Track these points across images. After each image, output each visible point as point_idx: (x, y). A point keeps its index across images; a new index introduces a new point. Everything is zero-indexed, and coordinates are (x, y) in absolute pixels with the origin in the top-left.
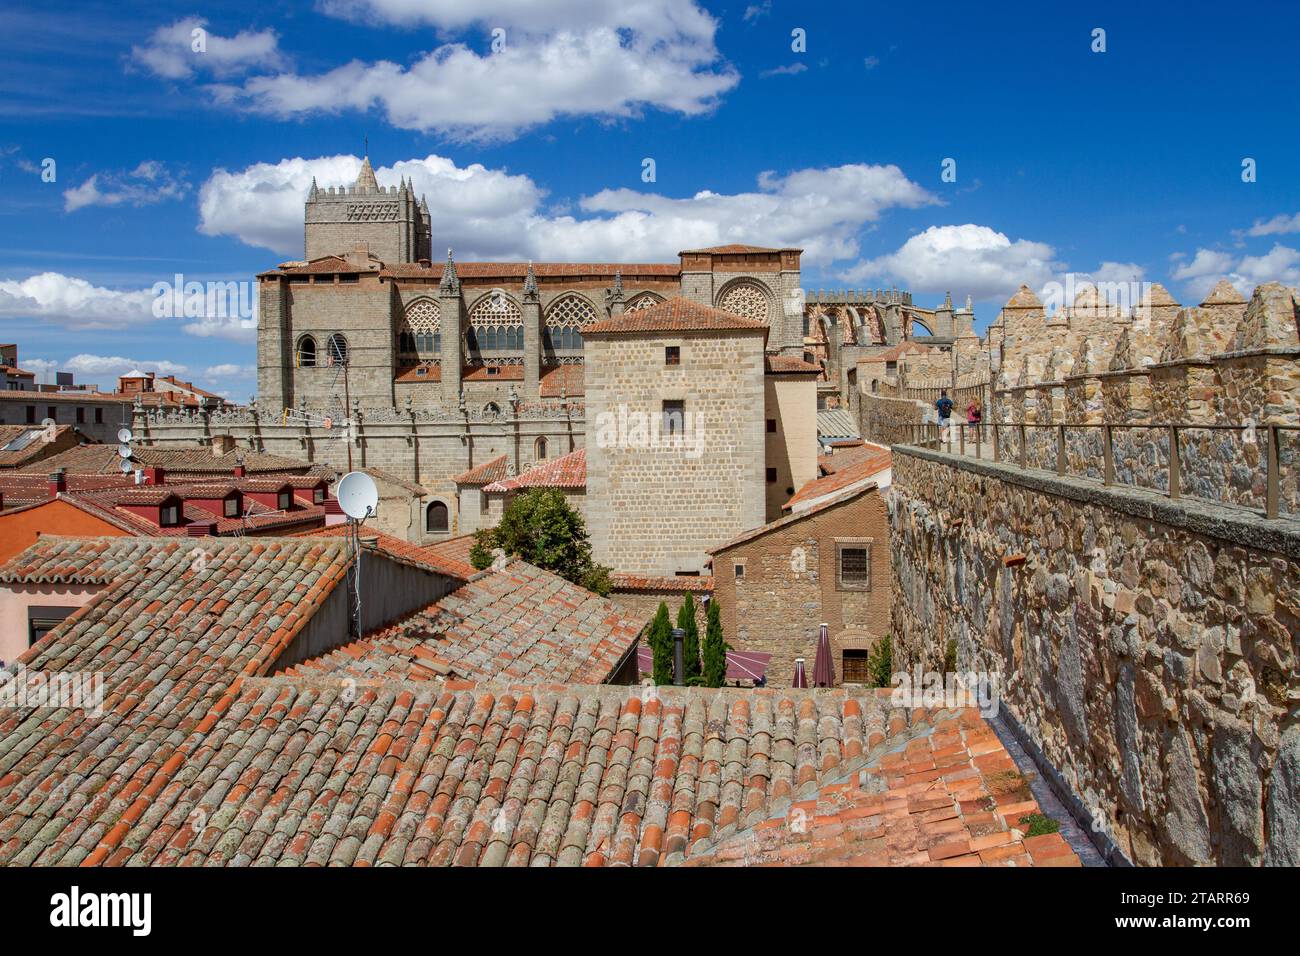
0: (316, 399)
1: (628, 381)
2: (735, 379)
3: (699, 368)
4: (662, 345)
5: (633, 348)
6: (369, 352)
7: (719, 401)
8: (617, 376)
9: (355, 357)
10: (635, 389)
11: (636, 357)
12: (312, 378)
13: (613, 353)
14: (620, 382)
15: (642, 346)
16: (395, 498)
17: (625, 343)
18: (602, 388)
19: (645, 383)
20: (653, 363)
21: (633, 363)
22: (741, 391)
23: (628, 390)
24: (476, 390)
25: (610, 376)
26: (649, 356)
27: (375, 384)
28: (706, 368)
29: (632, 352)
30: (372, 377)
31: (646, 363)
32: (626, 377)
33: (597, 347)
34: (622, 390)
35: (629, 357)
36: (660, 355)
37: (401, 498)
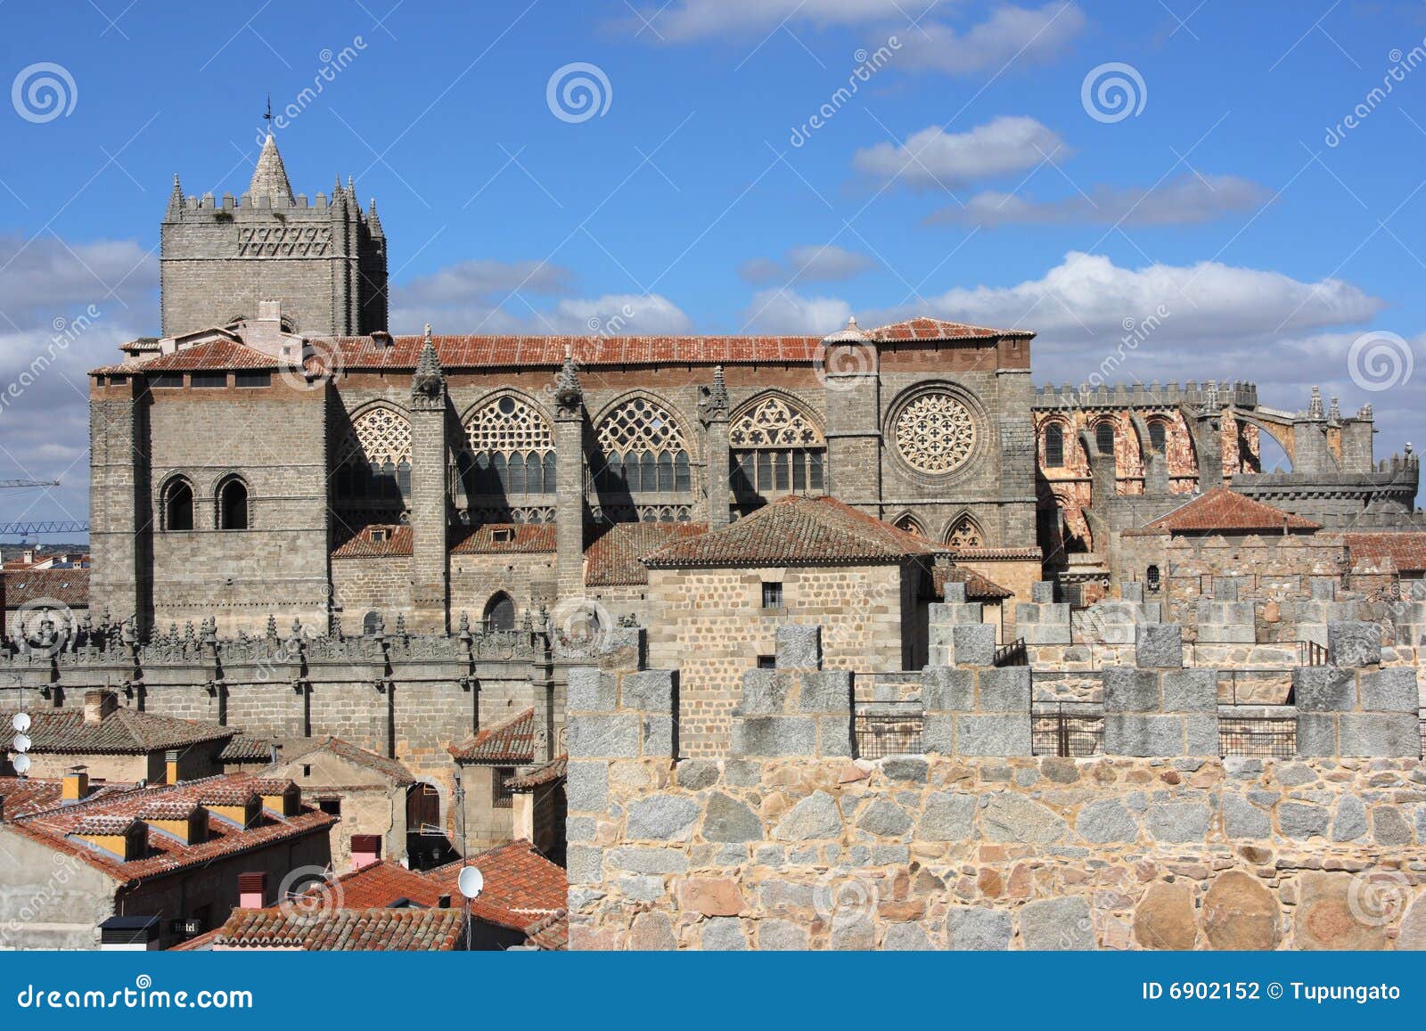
0: (193, 586)
1: (709, 630)
2: (859, 628)
3: (809, 612)
4: (757, 578)
5: (716, 584)
6: (288, 505)
7: (837, 659)
8: (694, 622)
9: (259, 514)
10: (719, 641)
11: (721, 596)
12: (187, 551)
13: (689, 590)
14: (699, 631)
15: (729, 581)
16: (368, 787)
17: (705, 576)
18: (673, 638)
19: (733, 634)
20: (745, 604)
21: (716, 604)
22: (868, 644)
23: (709, 643)
24: (473, 569)
25: (684, 623)
26: (739, 595)
27: (298, 560)
28: (819, 611)
29: (716, 589)
30: (293, 549)
31: (735, 605)
32: (707, 625)
33: (666, 581)
34: (702, 642)
35: (711, 596)
36: (755, 593)
37: (379, 787)
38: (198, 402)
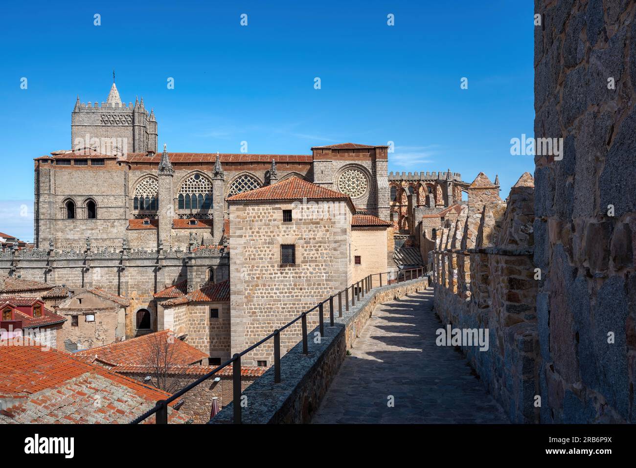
0: (74, 240)
1: (258, 232)
2: (327, 231)
3: (304, 224)
4: (280, 209)
5: (261, 211)
6: (111, 210)
7: (317, 245)
8: (250, 229)
9: (100, 213)
10: (262, 237)
11: (263, 217)
12: (72, 227)
13: (248, 214)
14: (253, 233)
15: (267, 209)
16: (107, 309)
17: (256, 208)
18: (241, 236)
19: (269, 234)
20: (275, 220)
21: (261, 220)
22: (331, 239)
23: (258, 238)
24: (182, 234)
25: (246, 229)
26: (272, 216)
27: (115, 230)
28: (309, 223)
29: (261, 213)
30: (113, 226)
31: (270, 220)
32: (257, 230)
33: (238, 210)
34: (254, 238)
35: (259, 217)
36: (279, 215)
37: (112, 309)
38: (76, 171)
